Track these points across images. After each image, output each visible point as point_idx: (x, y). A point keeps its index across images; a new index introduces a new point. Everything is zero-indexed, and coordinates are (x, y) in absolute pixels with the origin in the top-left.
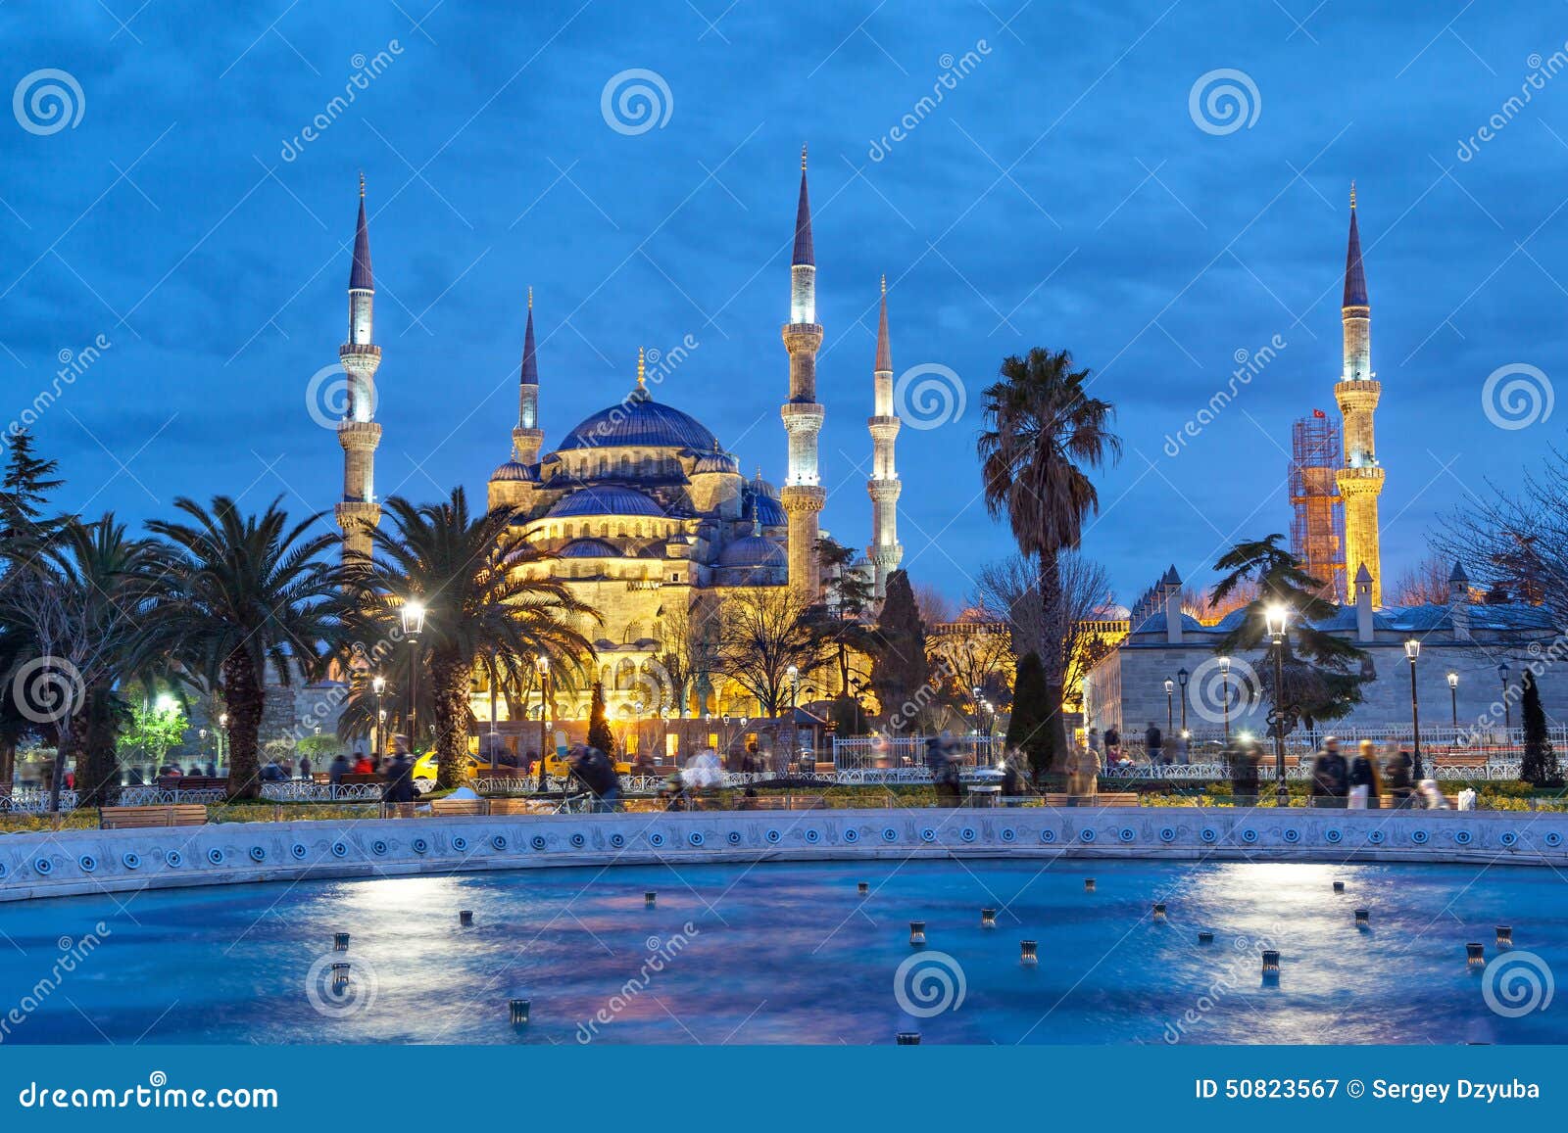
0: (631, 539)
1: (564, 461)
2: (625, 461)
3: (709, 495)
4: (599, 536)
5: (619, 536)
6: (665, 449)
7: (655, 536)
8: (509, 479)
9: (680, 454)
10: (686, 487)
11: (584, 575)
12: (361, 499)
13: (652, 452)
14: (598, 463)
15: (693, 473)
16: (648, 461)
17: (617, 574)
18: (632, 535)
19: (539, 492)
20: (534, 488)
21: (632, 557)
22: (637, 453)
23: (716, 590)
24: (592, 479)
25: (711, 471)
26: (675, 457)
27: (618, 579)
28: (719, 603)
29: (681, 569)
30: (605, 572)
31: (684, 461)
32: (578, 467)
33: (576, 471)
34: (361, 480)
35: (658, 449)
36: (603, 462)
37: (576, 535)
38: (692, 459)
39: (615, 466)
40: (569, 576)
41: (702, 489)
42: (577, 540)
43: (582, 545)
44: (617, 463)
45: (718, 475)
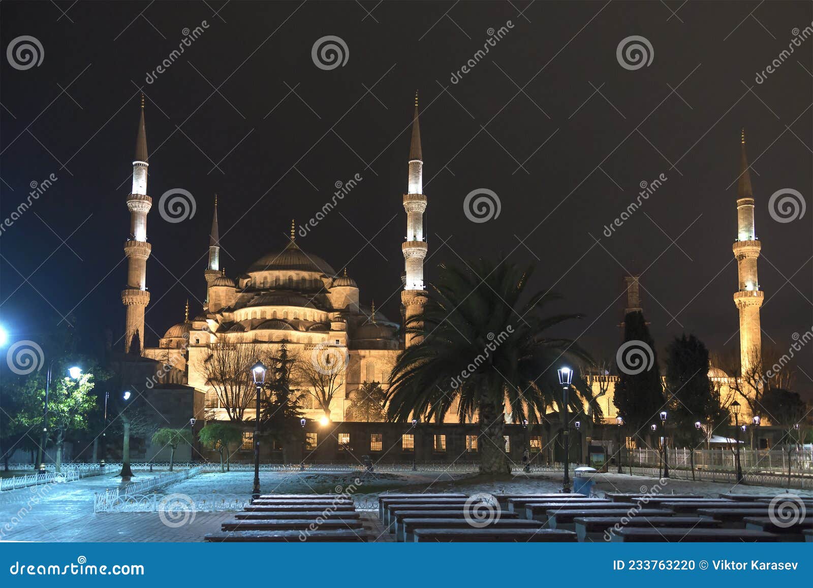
0: (301, 321)
1: (253, 278)
2: (290, 279)
3: (343, 299)
4: (282, 318)
5: (294, 319)
6: (313, 273)
7: (314, 321)
8: (222, 286)
9: (321, 276)
10: (328, 295)
11: (277, 340)
12: (139, 288)
13: (306, 274)
14: (275, 279)
15: (332, 286)
16: (304, 280)
17: (295, 341)
18: (302, 319)
19: (240, 294)
20: (237, 292)
21: (303, 331)
22: (298, 274)
23: (359, 351)
24: (271, 288)
25: (344, 286)
26: (319, 278)
27: (296, 343)
28: (361, 359)
29: (341, 337)
30: (289, 339)
31: (325, 280)
32: (262, 281)
33: (261, 283)
34: (139, 277)
35: (310, 273)
36: (277, 279)
37: (269, 317)
38: (331, 280)
39: (285, 281)
40: (267, 340)
41: (338, 296)
42: (269, 320)
43: (274, 322)
44: (286, 280)
45: (348, 287)
